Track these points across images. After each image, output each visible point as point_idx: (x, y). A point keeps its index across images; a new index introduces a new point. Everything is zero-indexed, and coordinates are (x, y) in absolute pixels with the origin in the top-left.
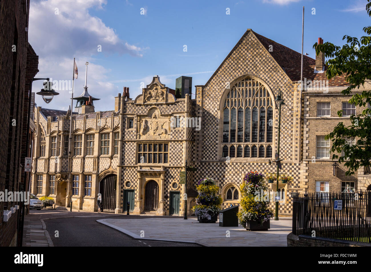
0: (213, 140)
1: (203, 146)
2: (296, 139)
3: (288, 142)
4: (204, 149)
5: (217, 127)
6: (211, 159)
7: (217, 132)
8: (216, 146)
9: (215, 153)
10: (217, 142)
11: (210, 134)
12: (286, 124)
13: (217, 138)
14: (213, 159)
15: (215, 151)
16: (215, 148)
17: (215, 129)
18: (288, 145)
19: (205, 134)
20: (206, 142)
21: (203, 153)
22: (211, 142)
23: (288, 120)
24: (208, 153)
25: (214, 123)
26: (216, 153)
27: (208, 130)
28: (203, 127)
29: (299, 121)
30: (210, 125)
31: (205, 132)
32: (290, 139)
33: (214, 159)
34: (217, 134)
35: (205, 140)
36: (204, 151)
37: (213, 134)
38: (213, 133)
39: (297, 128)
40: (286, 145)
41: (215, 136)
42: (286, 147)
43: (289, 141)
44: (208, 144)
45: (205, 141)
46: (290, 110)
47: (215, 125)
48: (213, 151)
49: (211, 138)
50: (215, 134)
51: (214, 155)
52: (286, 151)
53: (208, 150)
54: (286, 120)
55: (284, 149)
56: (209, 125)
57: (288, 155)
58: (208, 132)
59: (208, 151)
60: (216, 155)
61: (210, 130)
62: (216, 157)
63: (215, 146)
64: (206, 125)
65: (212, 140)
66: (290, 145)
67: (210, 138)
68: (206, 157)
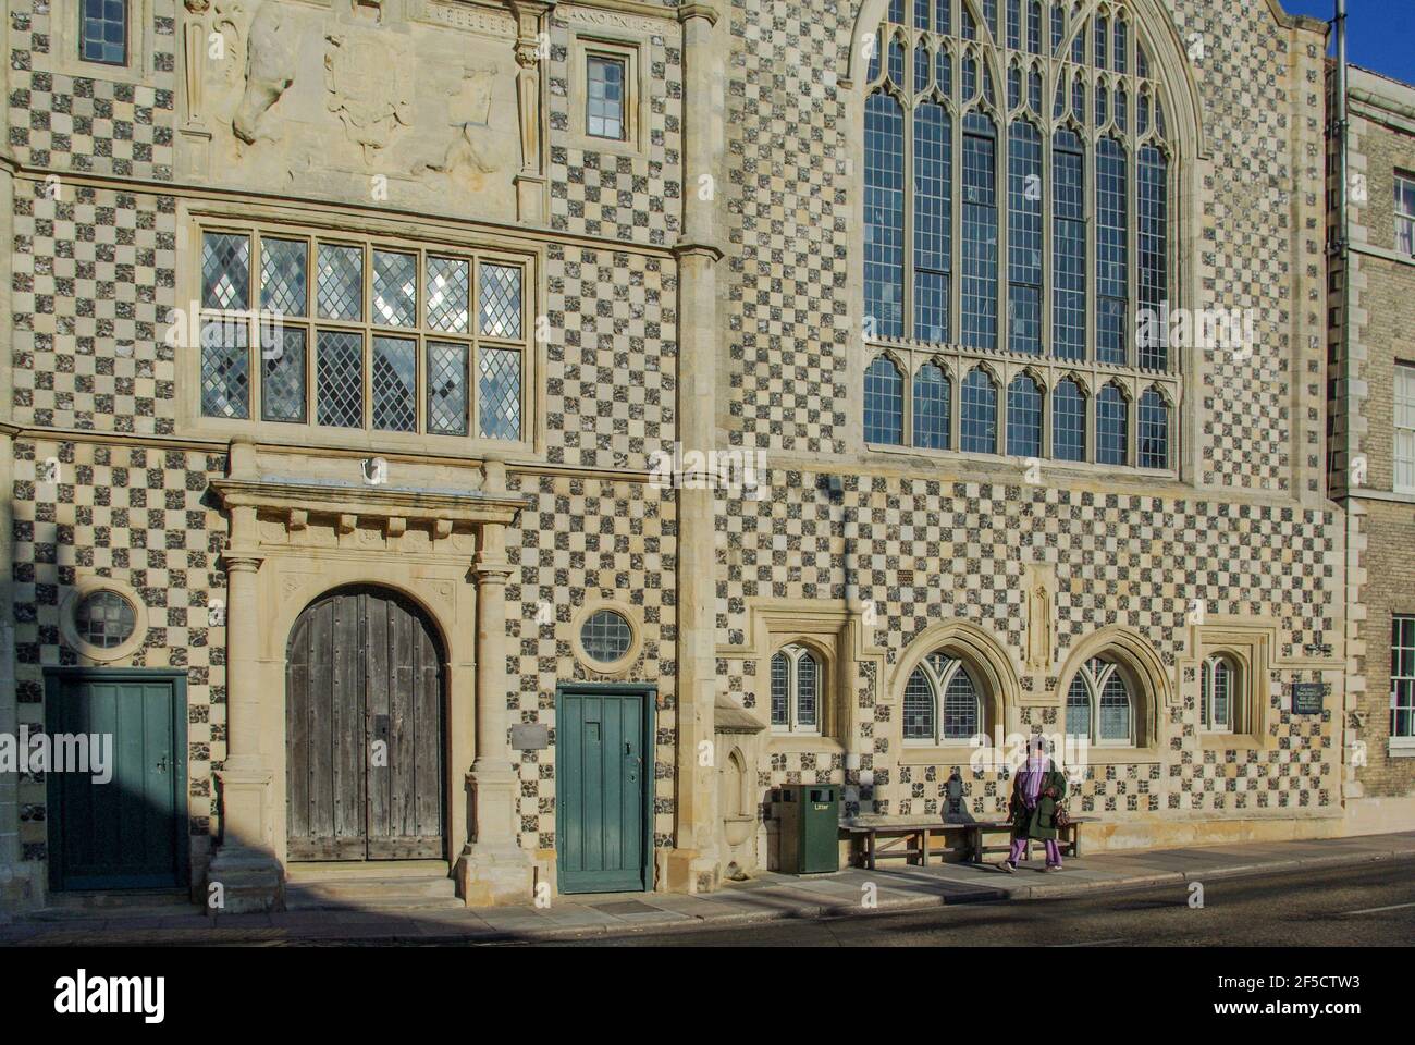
0: (812, 306)
1: (736, 338)
2: (1313, 366)
3: (1265, 375)
4: (750, 367)
5: (838, 210)
6: (801, 443)
7: (841, 252)
8: (838, 350)
9: (827, 405)
10: (841, 322)
11: (789, 259)
12: (1255, 265)
13: (838, 293)
14: (813, 445)
15: (826, 391)
16: (826, 363)
17: (827, 222)
18: (1265, 399)
19: (754, 251)
20: (763, 312)
21: (738, 395)
22: (800, 317)
23: (1264, 241)
24: (775, 400)
25: (816, 177)
26: (839, 405)
27: (776, 226)
28: (736, 192)
29: (1319, 260)
30: (791, 185)
31: (750, 238)
32: (1274, 364)
33: (826, 445)
34: (839, 265)
35: (750, 295)
36: (750, 382)
37: (814, 262)
38: (815, 252)
39: (1314, 297)
40: (1256, 396)
41: (827, 278)
42: (1255, 409)
43: (1272, 373)
44: (776, 329)
45: (750, 308)
46: (1273, 182)
47: (828, 194)
48: (815, 389)
49: (800, 288)
50: (827, 264)
51: (826, 418)
52: (1256, 434)
53: (775, 372)
54: (1255, 240)
55: (1246, 421)
56: (777, 184)
57: (1265, 458)
58: (777, 242)
59: (776, 385)
60: (839, 419)
61: (789, 229)
62: (838, 431)
63: (826, 348)
64: (754, 182)
65: (801, 303)
66: (1274, 399)
67: (789, 287)
68: (763, 426)
